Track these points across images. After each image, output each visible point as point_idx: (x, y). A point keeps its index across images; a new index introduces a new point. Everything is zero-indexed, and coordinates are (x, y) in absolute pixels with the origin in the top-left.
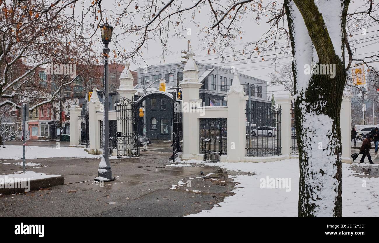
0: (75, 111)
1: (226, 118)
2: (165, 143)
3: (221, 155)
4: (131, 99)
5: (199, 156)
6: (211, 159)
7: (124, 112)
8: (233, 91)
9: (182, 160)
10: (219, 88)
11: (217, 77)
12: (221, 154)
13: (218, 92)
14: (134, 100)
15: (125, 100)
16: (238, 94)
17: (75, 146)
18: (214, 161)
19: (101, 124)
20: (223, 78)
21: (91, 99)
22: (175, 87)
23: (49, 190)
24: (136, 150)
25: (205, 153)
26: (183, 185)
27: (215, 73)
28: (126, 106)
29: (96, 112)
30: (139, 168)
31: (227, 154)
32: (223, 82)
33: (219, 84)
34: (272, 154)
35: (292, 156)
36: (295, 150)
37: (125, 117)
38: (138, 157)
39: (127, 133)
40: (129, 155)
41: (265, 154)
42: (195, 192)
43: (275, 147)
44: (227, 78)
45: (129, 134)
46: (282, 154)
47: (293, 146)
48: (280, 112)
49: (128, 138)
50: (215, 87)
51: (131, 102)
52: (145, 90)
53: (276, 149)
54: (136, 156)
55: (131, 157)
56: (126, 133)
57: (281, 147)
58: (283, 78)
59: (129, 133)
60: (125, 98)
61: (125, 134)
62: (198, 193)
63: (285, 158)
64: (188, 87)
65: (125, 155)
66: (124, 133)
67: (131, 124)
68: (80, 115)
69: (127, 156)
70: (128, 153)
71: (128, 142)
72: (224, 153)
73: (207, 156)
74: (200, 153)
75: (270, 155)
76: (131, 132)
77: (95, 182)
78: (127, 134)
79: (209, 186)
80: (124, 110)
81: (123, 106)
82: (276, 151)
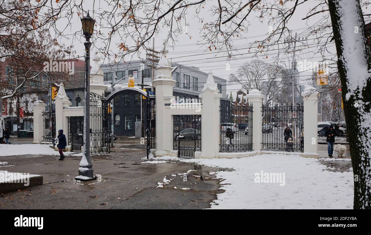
0: (39, 106)
1: (201, 115)
2: (130, 140)
3: (195, 152)
4: (101, 95)
5: (172, 152)
6: (184, 156)
7: (94, 108)
8: (208, 89)
9: (155, 156)
10: (182, 85)
11: (180, 75)
12: (195, 150)
13: (181, 90)
14: (104, 96)
15: (96, 96)
16: (213, 91)
17: (39, 143)
18: (188, 157)
19: (68, 121)
20: (186, 76)
21: (59, 94)
22: (140, 84)
23: (28, 192)
24: (107, 147)
25: (179, 149)
26: (169, 183)
27: (178, 71)
28: (96, 102)
29: (64, 108)
30: (115, 166)
31: (201, 150)
32: (186, 80)
33: (182, 82)
34: (244, 150)
35: (263, 151)
36: (265, 146)
37: (96, 113)
38: (108, 154)
39: (98, 129)
40: (99, 152)
41: (239, 150)
42: (184, 190)
43: (248, 143)
44: (189, 76)
45: (100, 131)
46: (253, 150)
47: (264, 142)
48: (252, 110)
49: (99, 135)
50: (178, 84)
51: (101, 98)
52: (113, 86)
53: (248, 145)
54: (106, 153)
55: (102, 154)
56: (96, 129)
57: (253, 143)
58: (241, 77)
59: (100, 129)
60: (96, 94)
61: (95, 131)
62: (187, 191)
63: (256, 154)
64: (162, 84)
65: (95, 152)
66: (94, 129)
67: (102, 121)
68: (44, 111)
69: (98, 153)
70: (99, 149)
71: (98, 139)
72: (198, 149)
73: (181, 152)
74: (174, 149)
75: (243, 151)
76: (102, 129)
77: (76, 181)
78: (98, 131)
79: (196, 183)
80: (95, 106)
81: (94, 102)
82: (248, 147)
